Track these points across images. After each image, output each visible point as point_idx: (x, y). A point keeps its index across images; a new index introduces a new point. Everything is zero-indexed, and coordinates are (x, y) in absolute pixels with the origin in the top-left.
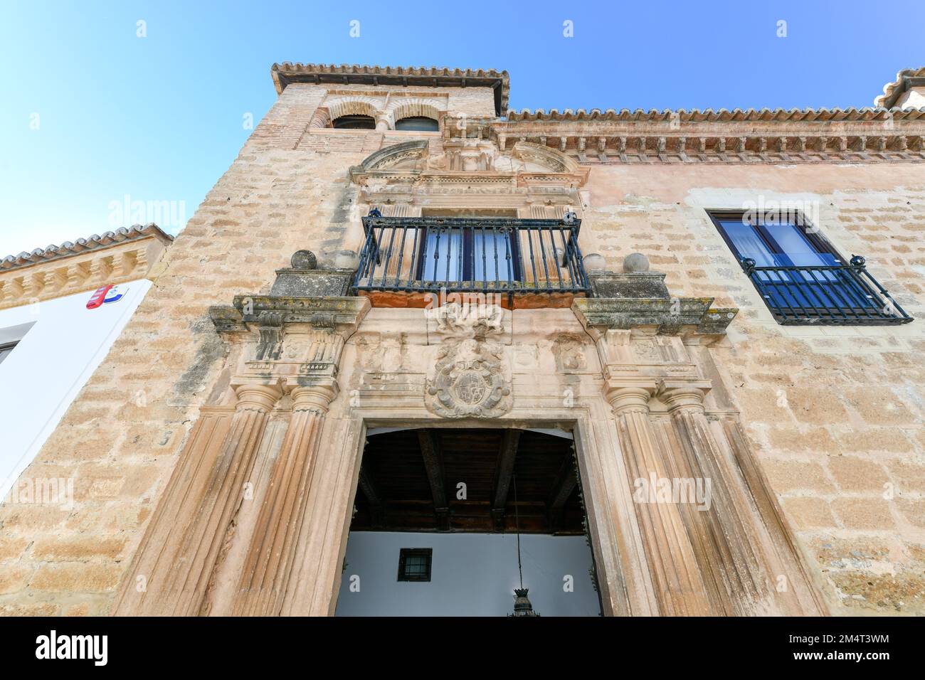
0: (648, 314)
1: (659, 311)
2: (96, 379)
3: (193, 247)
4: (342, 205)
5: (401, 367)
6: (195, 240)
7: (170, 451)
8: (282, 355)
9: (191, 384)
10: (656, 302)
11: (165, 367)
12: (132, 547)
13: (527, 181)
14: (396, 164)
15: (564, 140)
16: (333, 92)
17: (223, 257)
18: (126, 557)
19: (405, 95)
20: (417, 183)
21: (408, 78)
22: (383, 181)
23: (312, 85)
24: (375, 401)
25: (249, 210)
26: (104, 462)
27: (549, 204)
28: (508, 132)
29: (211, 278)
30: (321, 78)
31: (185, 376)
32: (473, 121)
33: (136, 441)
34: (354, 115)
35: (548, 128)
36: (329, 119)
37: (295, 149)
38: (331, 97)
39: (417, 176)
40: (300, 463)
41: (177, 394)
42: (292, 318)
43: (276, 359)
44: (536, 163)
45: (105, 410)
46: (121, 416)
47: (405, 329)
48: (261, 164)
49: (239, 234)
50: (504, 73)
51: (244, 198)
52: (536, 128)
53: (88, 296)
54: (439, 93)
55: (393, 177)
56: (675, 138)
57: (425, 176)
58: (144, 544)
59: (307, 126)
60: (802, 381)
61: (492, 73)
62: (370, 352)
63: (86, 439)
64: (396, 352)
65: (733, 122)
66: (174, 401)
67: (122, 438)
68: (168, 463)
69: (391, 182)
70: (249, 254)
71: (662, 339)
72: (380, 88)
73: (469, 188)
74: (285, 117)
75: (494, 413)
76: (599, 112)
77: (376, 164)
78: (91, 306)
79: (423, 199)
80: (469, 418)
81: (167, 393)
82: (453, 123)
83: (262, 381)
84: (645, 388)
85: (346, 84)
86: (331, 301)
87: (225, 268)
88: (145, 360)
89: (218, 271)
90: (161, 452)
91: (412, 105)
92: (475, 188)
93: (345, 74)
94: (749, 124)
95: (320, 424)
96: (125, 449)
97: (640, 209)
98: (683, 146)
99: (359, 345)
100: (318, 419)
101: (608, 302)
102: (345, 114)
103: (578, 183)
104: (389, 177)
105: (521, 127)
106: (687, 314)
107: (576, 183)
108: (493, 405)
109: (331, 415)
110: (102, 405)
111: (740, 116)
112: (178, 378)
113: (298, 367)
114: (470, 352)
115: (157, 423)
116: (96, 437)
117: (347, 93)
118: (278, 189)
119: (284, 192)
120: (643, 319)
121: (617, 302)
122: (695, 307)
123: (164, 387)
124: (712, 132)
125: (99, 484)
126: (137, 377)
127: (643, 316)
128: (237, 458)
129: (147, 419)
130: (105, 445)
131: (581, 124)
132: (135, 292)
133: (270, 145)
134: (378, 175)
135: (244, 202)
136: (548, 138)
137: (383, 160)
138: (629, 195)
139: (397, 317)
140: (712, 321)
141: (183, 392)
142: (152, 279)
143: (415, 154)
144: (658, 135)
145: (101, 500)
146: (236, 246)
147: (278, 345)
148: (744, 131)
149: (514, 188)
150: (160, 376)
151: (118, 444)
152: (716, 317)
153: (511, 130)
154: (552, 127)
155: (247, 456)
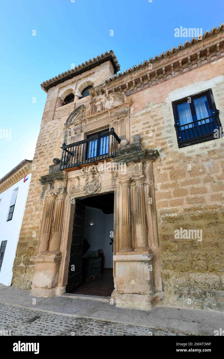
0: (130, 158)
1: (133, 157)
2: (28, 198)
3: (36, 162)
4: (65, 138)
5: (79, 184)
6: (36, 160)
7: (42, 210)
8: (54, 188)
9: (43, 197)
10: (131, 155)
11: (38, 194)
12: (40, 227)
13: (112, 111)
14: (77, 117)
15: (127, 84)
16: (60, 88)
17: (42, 164)
18: (40, 228)
19: (81, 79)
20: (83, 123)
21: (80, 71)
22: (73, 126)
23: (54, 87)
24: (74, 194)
25: (45, 147)
26: (33, 214)
27: (118, 119)
28: (108, 89)
29: (41, 170)
30: (56, 83)
31: (41, 195)
32: (97, 88)
33: (37, 209)
34: (70, 94)
35: (120, 81)
36: (62, 100)
37: (53, 119)
38: (61, 90)
39: (81, 121)
40: (60, 210)
41: (41, 199)
42: (53, 179)
43: (53, 189)
44: (117, 100)
45: (31, 204)
46: (33, 205)
47: (77, 175)
48: (46, 129)
49: (45, 155)
50: (111, 51)
51: (44, 143)
52: (116, 83)
53: (23, 180)
54: (91, 73)
55: (75, 123)
56: (169, 65)
57: (84, 120)
58: (41, 226)
59: (55, 108)
60: (177, 167)
61: (107, 54)
62: (73, 182)
63: (29, 210)
64: (77, 181)
65: (193, 45)
66: (40, 201)
67: (34, 209)
68: (42, 212)
69: (76, 125)
70: (47, 161)
71: (136, 164)
72: (74, 79)
73: (97, 119)
74: (49, 106)
75: (97, 192)
76: (135, 67)
77: (71, 120)
78: (24, 182)
79: (84, 129)
80: (91, 195)
81: (39, 199)
82: (91, 91)
83: (51, 195)
84: (128, 181)
85: (63, 82)
86: (58, 173)
87: (43, 166)
88: (34, 193)
89: (42, 168)
90: (41, 211)
91: (84, 83)
92: (98, 119)
93: (61, 78)
94: (201, 43)
95: (64, 201)
96: (35, 211)
97: (149, 110)
98: (172, 68)
99: (71, 181)
100: (63, 200)
101: (119, 158)
102: (67, 95)
103: (129, 105)
104: (74, 124)
105: (112, 85)
106: (140, 156)
107: (128, 106)
108: (96, 191)
109: (66, 199)
110: (30, 203)
111: (195, 42)
112: (40, 196)
113: (57, 190)
114: (91, 178)
115: (39, 205)
116: (31, 210)
117: (65, 86)
118: (51, 137)
119: (52, 138)
120: (129, 160)
121: (121, 157)
122: (142, 153)
123: (38, 198)
124: (184, 55)
125: (33, 218)
126: (34, 197)
127: (129, 159)
128: (50, 210)
129: (37, 205)
130: (32, 211)
131: (131, 75)
132: (29, 176)
133: (47, 120)
134: (72, 124)
135: (44, 144)
136: (122, 86)
137: (72, 117)
138: (146, 104)
139: (74, 173)
140: (150, 155)
141: (42, 198)
142: (31, 173)
143: (81, 111)
144: (162, 67)
145: (34, 220)
146: (44, 159)
147: (53, 186)
148: (199, 48)
149: (110, 115)
150: (37, 196)
151: (34, 210)
152: (151, 154)
153: (109, 87)
154: (122, 80)
155: (52, 210)
